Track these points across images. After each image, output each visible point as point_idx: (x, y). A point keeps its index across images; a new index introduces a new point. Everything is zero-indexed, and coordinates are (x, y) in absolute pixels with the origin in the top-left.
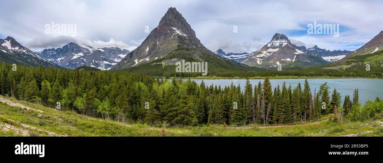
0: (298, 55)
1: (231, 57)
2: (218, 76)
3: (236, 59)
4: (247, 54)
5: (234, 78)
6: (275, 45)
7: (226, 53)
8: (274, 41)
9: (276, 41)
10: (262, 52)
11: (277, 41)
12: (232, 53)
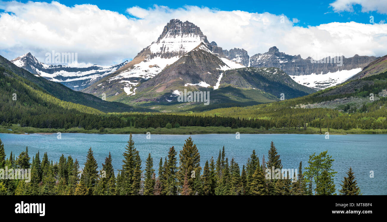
0: (228, 72)
1: (58, 77)
2: (28, 124)
3: (70, 82)
4: (99, 71)
5: (69, 130)
6: (168, 49)
7: (46, 66)
8: (168, 39)
9: (172, 39)
10: (136, 65)
11: (175, 37)
12: (61, 66)
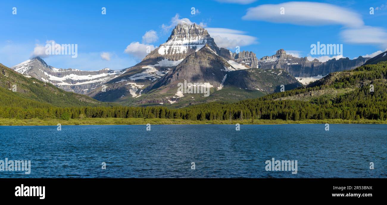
0: (232, 73)
3: (80, 86)
6: (176, 52)
8: (175, 42)
9: (179, 42)
10: (143, 67)
12: (71, 69)
